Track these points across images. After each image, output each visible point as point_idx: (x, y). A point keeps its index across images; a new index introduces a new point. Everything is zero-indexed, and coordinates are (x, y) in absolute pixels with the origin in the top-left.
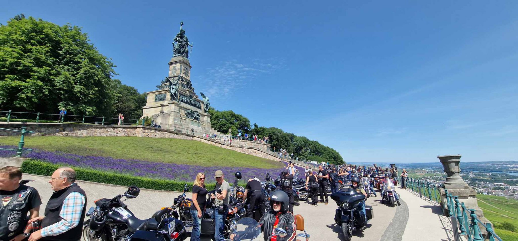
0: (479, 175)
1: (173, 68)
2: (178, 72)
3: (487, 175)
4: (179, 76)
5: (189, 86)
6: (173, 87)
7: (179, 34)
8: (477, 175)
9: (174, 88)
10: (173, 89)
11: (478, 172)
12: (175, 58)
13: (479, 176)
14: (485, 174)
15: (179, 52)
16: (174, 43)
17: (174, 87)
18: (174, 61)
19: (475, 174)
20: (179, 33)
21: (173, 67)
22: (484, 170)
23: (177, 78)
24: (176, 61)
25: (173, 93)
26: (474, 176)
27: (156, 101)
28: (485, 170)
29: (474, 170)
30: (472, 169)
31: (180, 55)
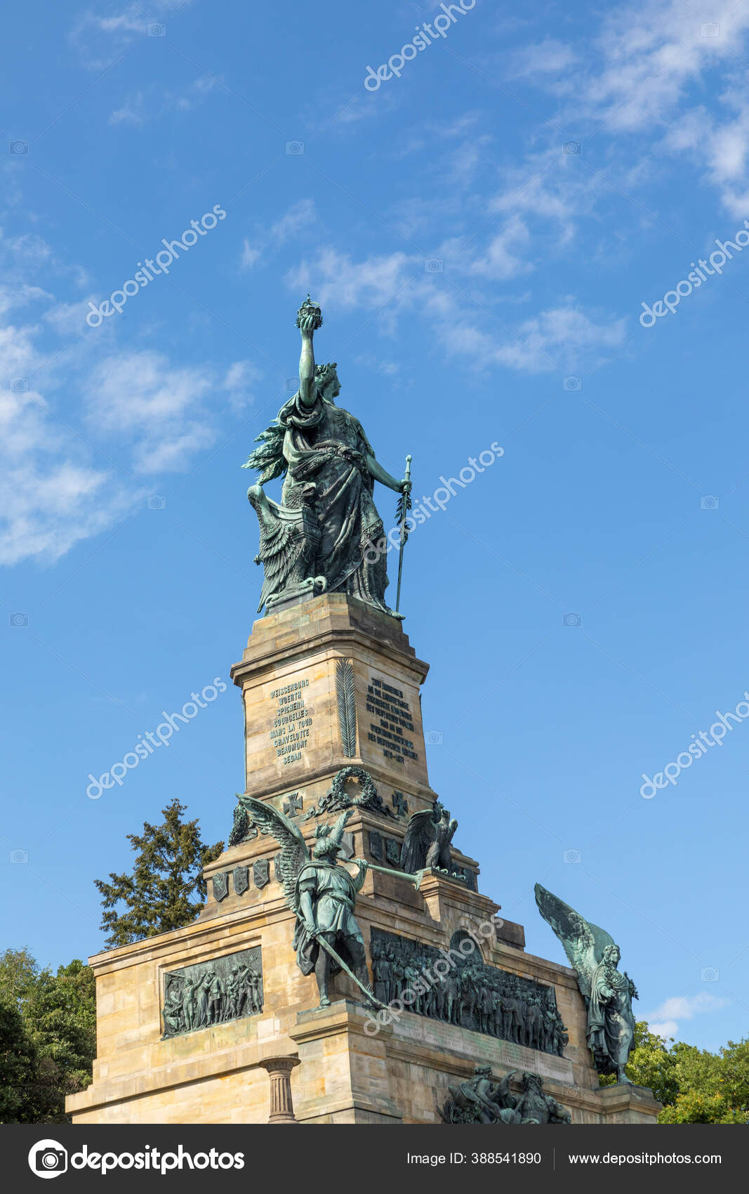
1: (275, 703)
2: (328, 730)
4: (341, 767)
5: (433, 850)
6: (315, 880)
7: (293, 411)
9: (326, 891)
10: (315, 897)
12: (284, 615)
15: (312, 562)
16: (256, 489)
17: (325, 876)
18: (283, 643)
20: (294, 400)
21: (275, 694)
23: (325, 787)
24: (295, 639)
25: (324, 934)
27: (168, 1032)
31: (322, 579)
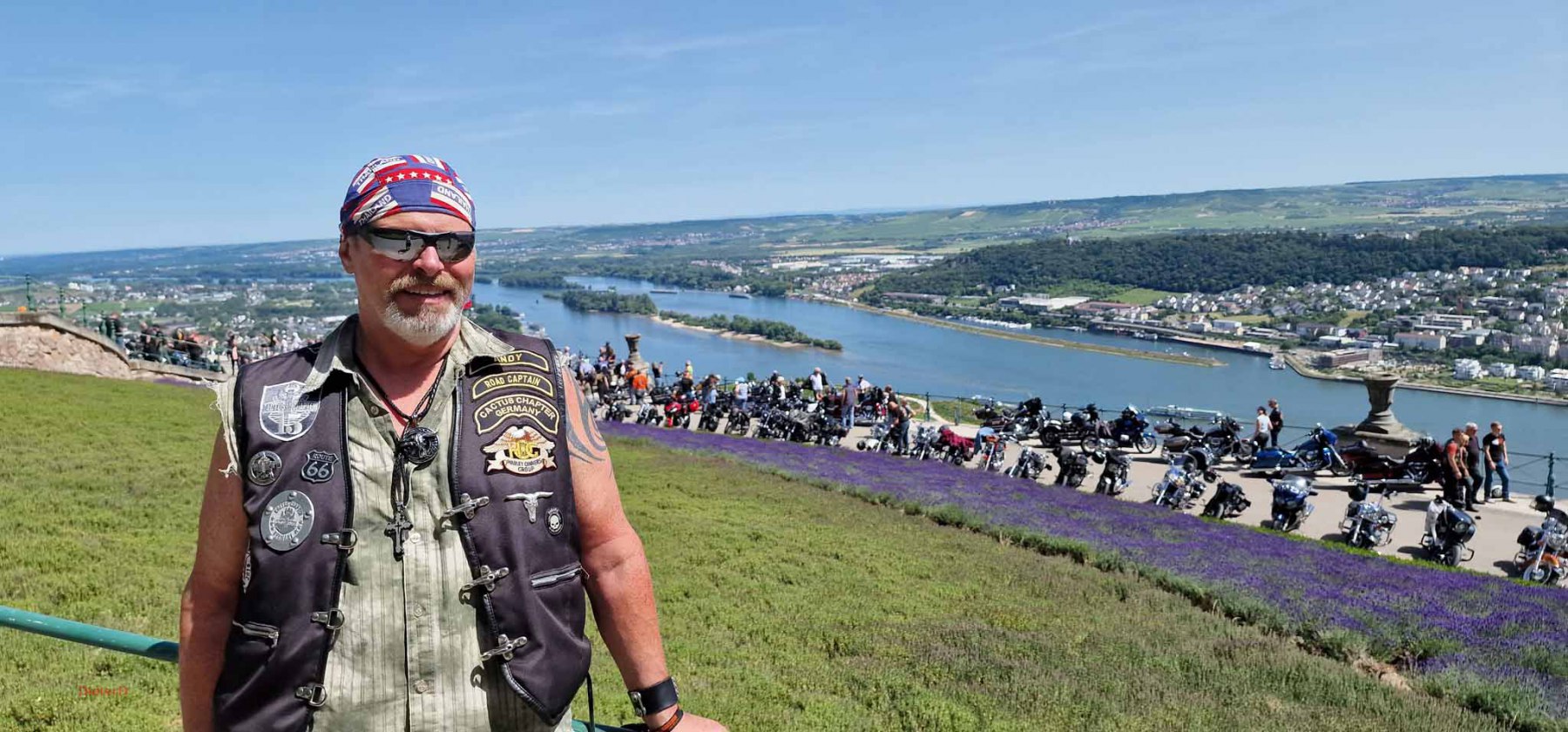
0: (279, 294)
3: (300, 292)
8: (273, 295)
11: (275, 280)
13: (277, 297)
14: (296, 287)
19: (267, 293)
22: (292, 275)
26: (264, 297)
28: (296, 273)
29: (261, 276)
30: (256, 273)
